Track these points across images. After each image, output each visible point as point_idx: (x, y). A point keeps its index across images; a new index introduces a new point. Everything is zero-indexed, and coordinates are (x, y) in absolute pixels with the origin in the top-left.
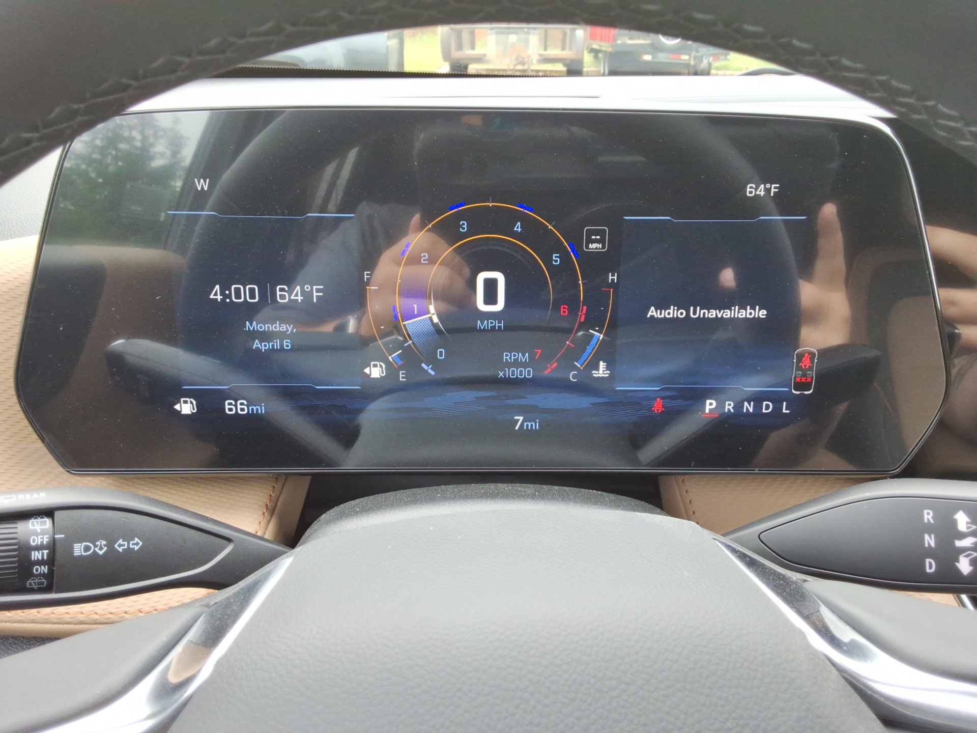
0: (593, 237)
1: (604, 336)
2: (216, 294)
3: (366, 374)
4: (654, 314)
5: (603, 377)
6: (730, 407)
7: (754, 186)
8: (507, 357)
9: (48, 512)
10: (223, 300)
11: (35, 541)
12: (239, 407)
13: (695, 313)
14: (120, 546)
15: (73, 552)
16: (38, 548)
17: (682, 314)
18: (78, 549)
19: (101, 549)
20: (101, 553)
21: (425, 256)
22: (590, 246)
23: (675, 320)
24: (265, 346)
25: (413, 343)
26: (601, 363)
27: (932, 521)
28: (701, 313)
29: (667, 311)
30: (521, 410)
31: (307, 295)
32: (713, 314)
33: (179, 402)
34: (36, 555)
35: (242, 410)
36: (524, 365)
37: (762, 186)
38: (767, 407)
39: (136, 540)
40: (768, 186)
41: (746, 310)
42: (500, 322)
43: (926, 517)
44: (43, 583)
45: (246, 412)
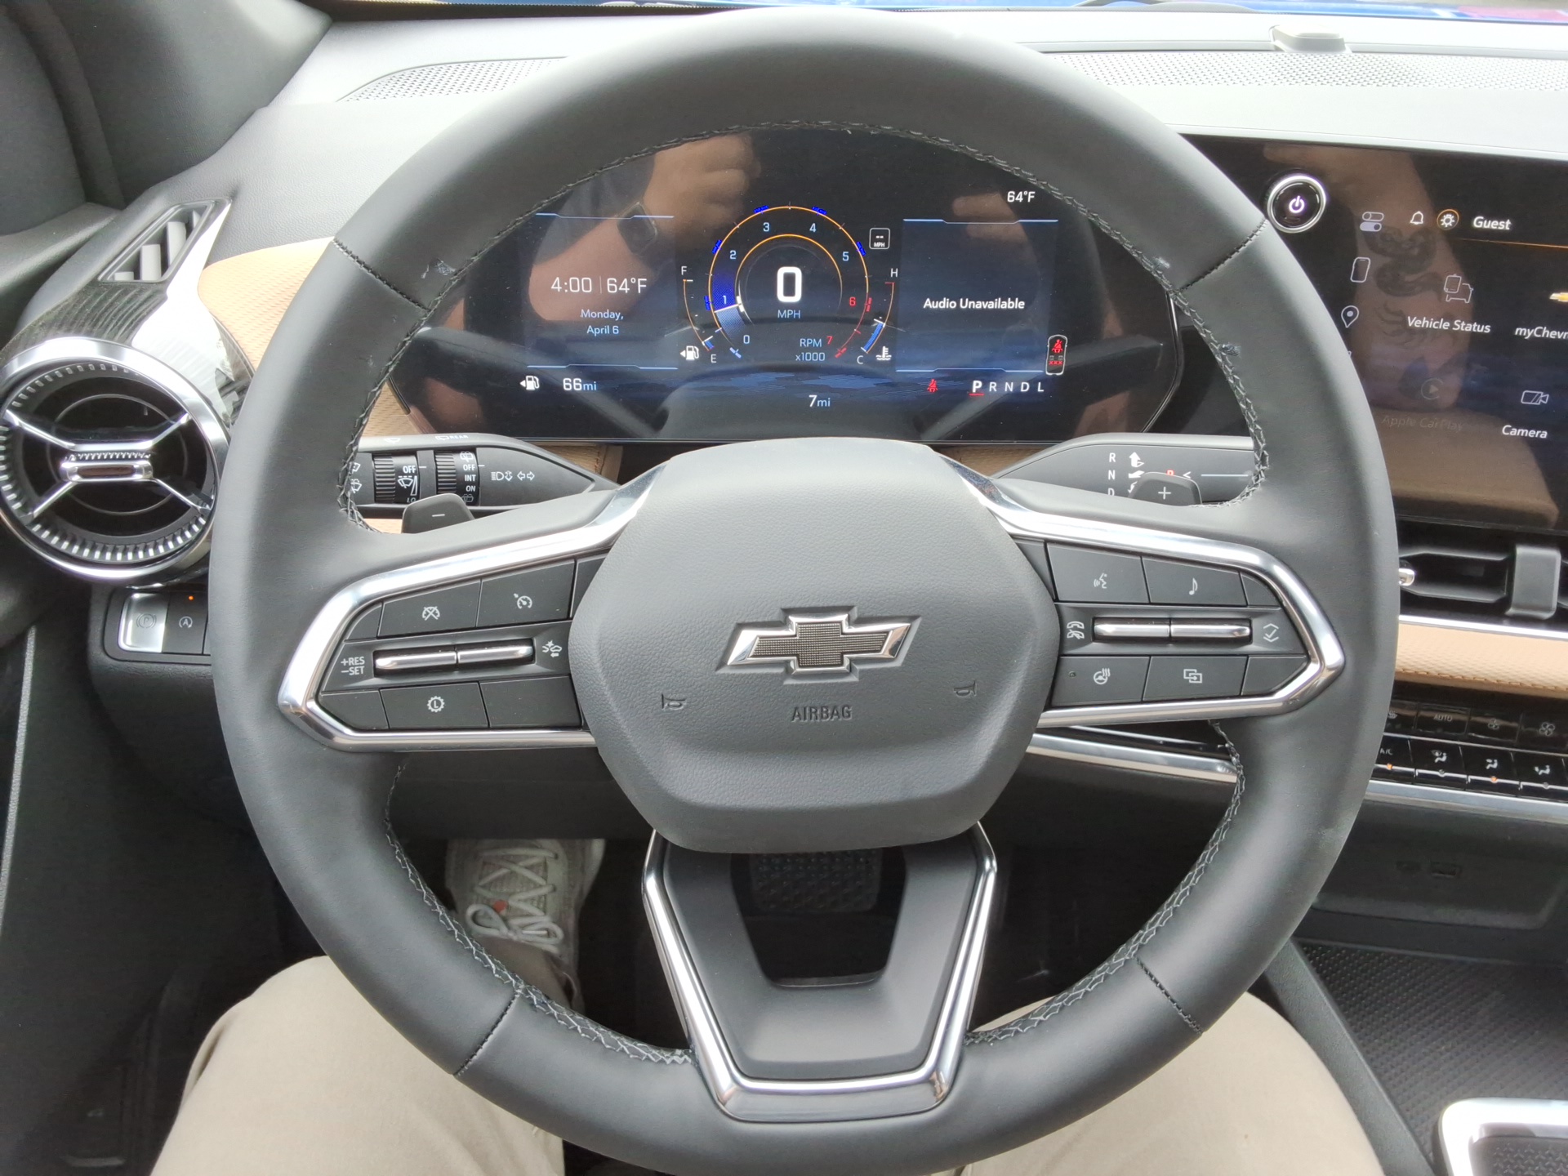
0: (878, 237)
1: (887, 324)
2: (556, 285)
3: (681, 357)
4: (930, 305)
5: (886, 361)
6: (994, 387)
7: (1014, 193)
8: (802, 342)
9: (472, 449)
10: (562, 291)
11: (467, 468)
12: (575, 384)
13: (964, 304)
14: (521, 476)
15: (491, 478)
16: (469, 473)
17: (953, 305)
18: (494, 476)
19: (509, 477)
20: (509, 480)
21: (733, 253)
22: (875, 245)
23: (947, 311)
24: (597, 331)
25: (723, 330)
26: (884, 348)
27: (1114, 461)
28: (969, 304)
29: (941, 302)
30: (814, 390)
31: (633, 287)
32: (979, 305)
33: (525, 379)
34: (468, 478)
35: (578, 387)
36: (818, 350)
37: (1021, 193)
38: (1025, 387)
39: (531, 473)
40: (1026, 193)
41: (1007, 301)
42: (797, 312)
43: (1111, 458)
44: (471, 499)
45: (580, 389)
